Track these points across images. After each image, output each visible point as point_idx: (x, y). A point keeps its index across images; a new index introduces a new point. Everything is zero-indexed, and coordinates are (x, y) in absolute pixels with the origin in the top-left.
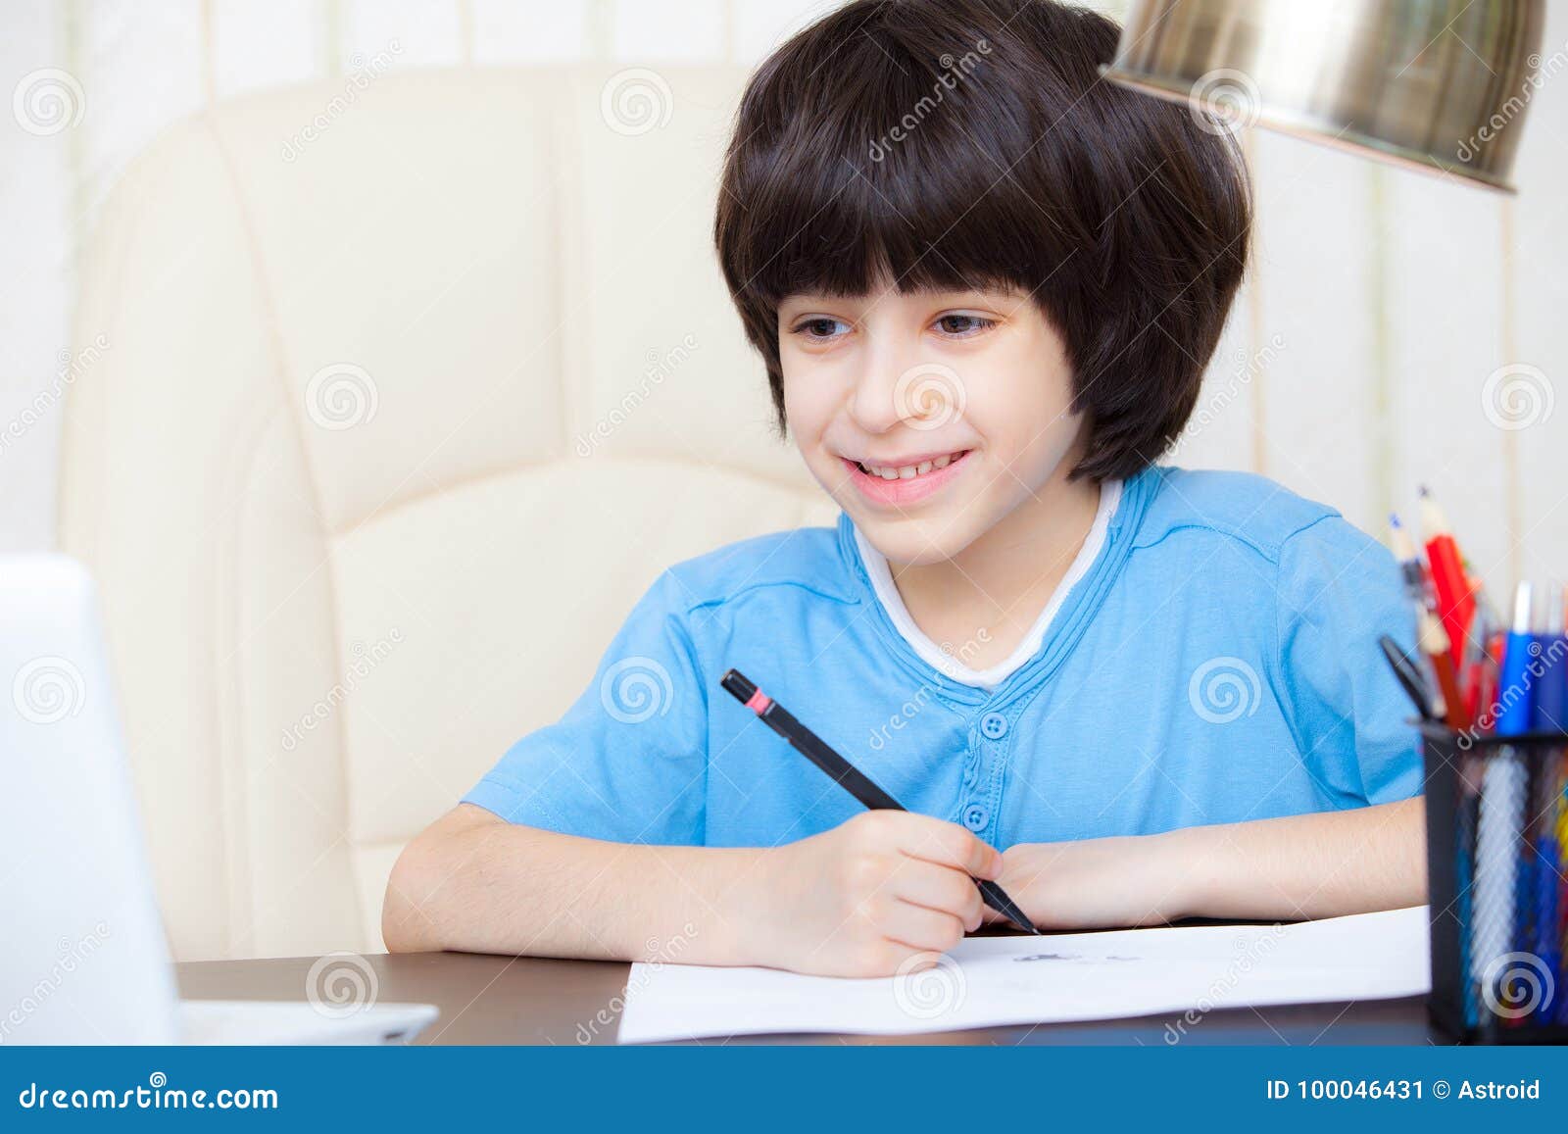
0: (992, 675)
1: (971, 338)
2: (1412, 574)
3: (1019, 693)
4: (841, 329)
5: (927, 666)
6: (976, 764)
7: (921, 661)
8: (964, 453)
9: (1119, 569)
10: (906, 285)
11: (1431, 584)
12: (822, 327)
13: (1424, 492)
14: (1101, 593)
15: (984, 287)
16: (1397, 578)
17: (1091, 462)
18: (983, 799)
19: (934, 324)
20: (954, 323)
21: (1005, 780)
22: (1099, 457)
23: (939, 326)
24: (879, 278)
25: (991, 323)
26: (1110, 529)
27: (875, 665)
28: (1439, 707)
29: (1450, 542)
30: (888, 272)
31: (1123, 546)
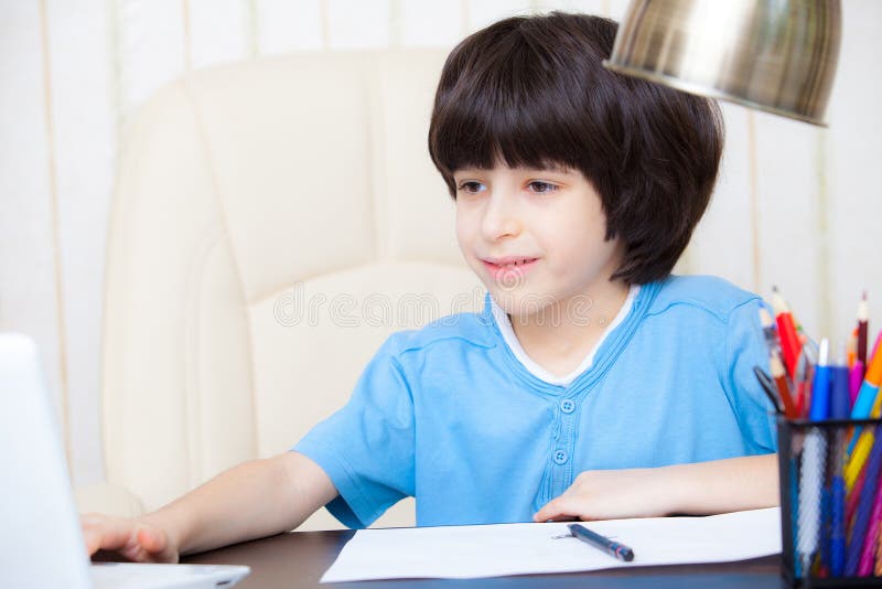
0: (566, 380)
1: (547, 194)
2: (769, 334)
3: (582, 388)
4: (483, 188)
5: (533, 376)
6: (559, 428)
7: (530, 374)
8: (535, 260)
9: (639, 323)
10: (512, 163)
11: (778, 339)
12: (473, 186)
13: (775, 289)
14: (627, 337)
15: (553, 168)
16: (761, 334)
17: (623, 270)
18: (564, 447)
19: (528, 186)
20: (539, 186)
21: (575, 436)
22: (627, 268)
23: (531, 187)
24: (496, 158)
25: (556, 187)
26: (634, 304)
27: (505, 377)
28: (782, 407)
29: (789, 316)
30: (502, 157)
31: (641, 313)
